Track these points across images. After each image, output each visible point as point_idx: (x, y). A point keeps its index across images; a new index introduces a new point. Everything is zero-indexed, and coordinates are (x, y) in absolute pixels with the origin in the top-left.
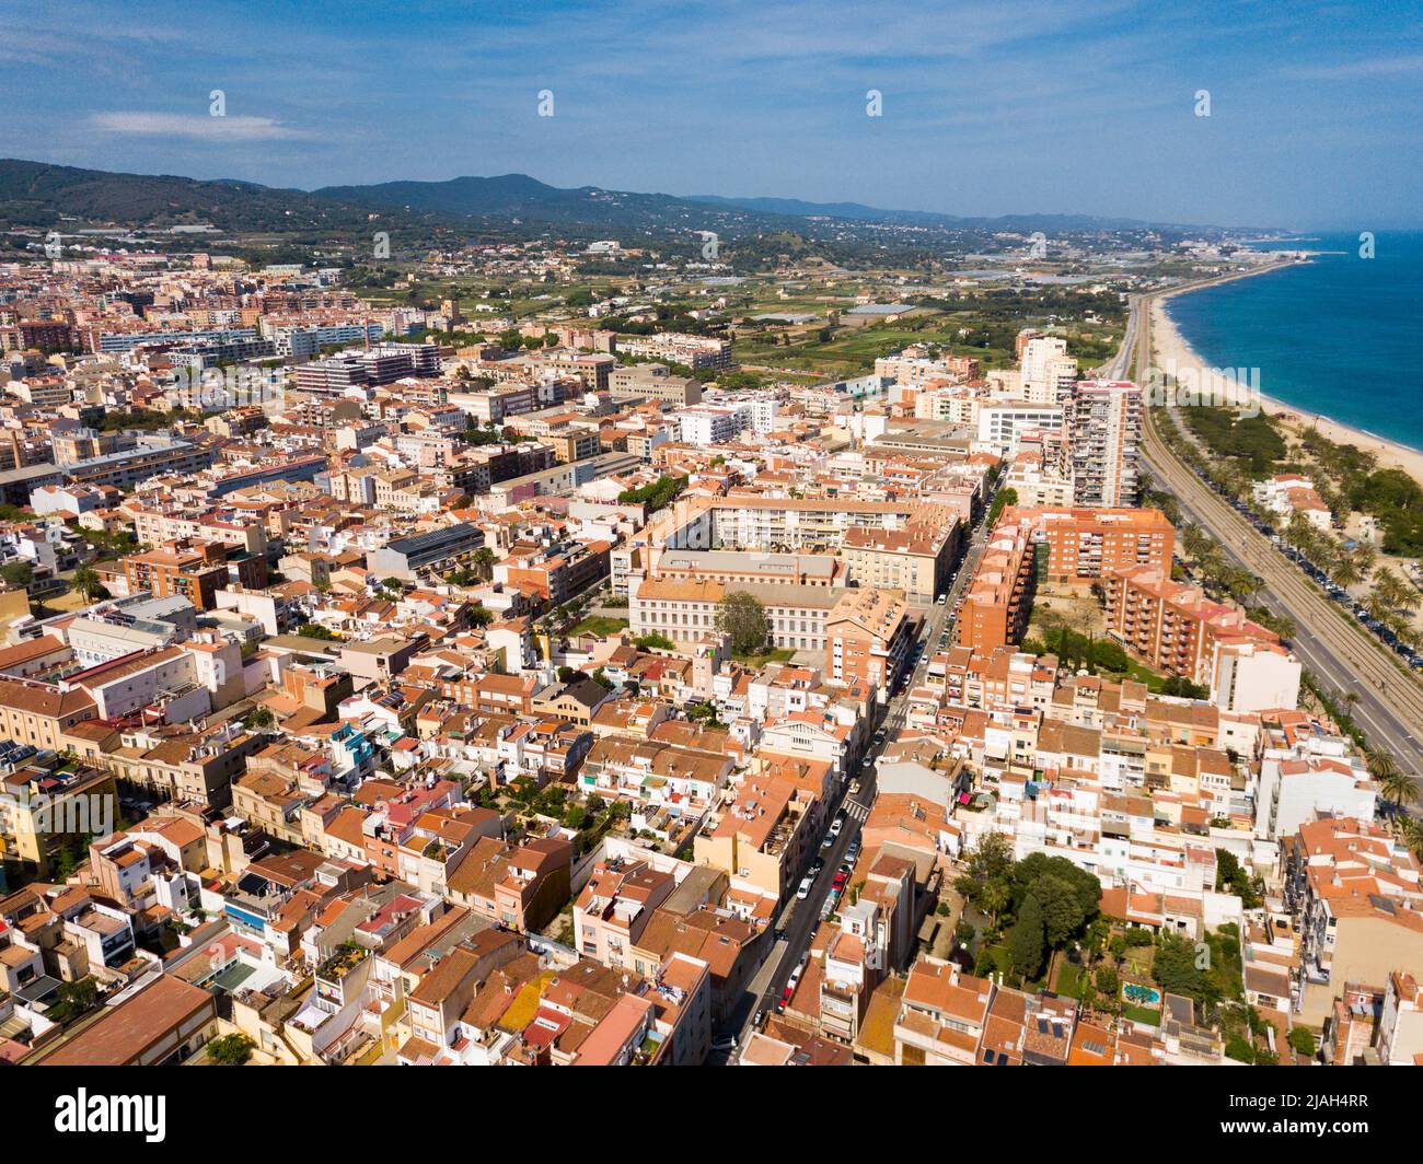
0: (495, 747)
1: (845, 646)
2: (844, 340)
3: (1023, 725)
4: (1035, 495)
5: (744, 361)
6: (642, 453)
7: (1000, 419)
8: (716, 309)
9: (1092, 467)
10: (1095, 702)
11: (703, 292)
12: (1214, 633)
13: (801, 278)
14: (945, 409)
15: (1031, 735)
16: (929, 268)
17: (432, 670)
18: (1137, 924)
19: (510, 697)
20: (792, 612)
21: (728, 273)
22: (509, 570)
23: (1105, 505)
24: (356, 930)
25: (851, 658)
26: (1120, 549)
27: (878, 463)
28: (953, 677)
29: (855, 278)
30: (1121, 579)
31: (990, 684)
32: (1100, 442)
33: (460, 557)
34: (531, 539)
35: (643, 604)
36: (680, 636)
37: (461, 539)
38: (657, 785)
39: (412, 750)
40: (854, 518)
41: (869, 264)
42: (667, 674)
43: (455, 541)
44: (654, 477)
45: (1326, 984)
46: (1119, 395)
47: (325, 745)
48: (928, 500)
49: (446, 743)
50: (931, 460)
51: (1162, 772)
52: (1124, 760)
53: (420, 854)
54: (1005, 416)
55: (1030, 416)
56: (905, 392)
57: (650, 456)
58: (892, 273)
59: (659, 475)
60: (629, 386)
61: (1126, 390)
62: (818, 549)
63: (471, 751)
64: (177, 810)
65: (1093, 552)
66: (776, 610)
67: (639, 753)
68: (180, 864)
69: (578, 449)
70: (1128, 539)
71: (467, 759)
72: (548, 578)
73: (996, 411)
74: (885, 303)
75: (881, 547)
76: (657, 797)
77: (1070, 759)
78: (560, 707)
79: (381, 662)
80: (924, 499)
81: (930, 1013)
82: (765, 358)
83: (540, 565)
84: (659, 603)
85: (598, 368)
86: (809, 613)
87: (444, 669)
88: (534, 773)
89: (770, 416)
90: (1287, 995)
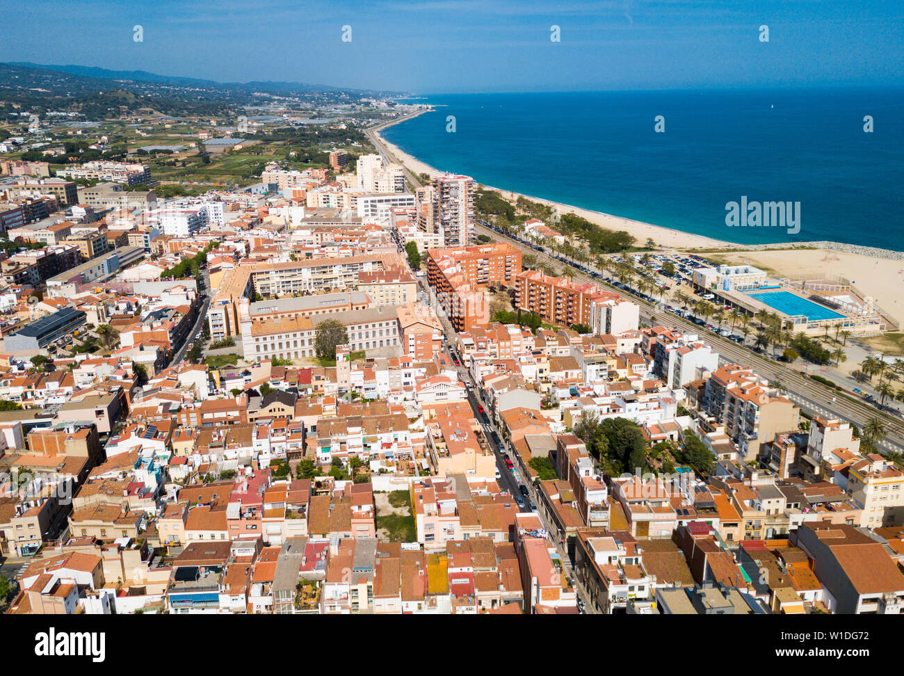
0: (252, 445)
1: (416, 339)
2: (218, 161)
3: (539, 360)
4: (423, 244)
5: (160, 178)
6: (142, 245)
7: (369, 204)
8: (102, 144)
9: (453, 224)
10: (557, 343)
11: (79, 133)
12: (588, 298)
13: (143, 122)
14: (326, 200)
15: (545, 365)
16: (227, 115)
17: (156, 408)
18: (655, 441)
19: (229, 413)
20: (360, 327)
21: (83, 119)
22: (134, 334)
23: (461, 245)
24: (300, 573)
25: (420, 345)
26: (498, 266)
27: (324, 235)
28: (480, 344)
29: (179, 122)
30: (524, 279)
31: (502, 344)
32: (455, 210)
33: (73, 333)
34: (121, 312)
35: (257, 340)
36: (293, 356)
37: (71, 320)
38: (374, 441)
39: (186, 463)
40: (347, 267)
41: (186, 112)
42: (314, 378)
43: (67, 322)
44: (176, 260)
45: (756, 439)
46: (463, 183)
47: (129, 475)
48: (371, 253)
49: (207, 453)
50: (356, 230)
51: (613, 369)
52: (598, 367)
53: (283, 519)
54: (372, 201)
55: (386, 201)
56: (294, 192)
57: (150, 247)
58: (205, 118)
59: (179, 258)
60: (97, 200)
61: (466, 180)
62: (328, 290)
63: (230, 453)
64: (65, 548)
65: (485, 269)
66: (349, 328)
67: (351, 425)
68: (92, 586)
69: (94, 247)
70: (501, 260)
71: (226, 459)
72: (169, 335)
73: (366, 199)
74: (219, 138)
75: (383, 281)
76: (376, 448)
77: (567, 373)
78: (271, 411)
79: (99, 413)
80: (369, 253)
81: (640, 503)
82: (172, 175)
83: (158, 327)
84: (268, 337)
85: (66, 188)
86: (370, 325)
87: (166, 406)
88: (284, 456)
89: (221, 212)
90: (735, 451)
